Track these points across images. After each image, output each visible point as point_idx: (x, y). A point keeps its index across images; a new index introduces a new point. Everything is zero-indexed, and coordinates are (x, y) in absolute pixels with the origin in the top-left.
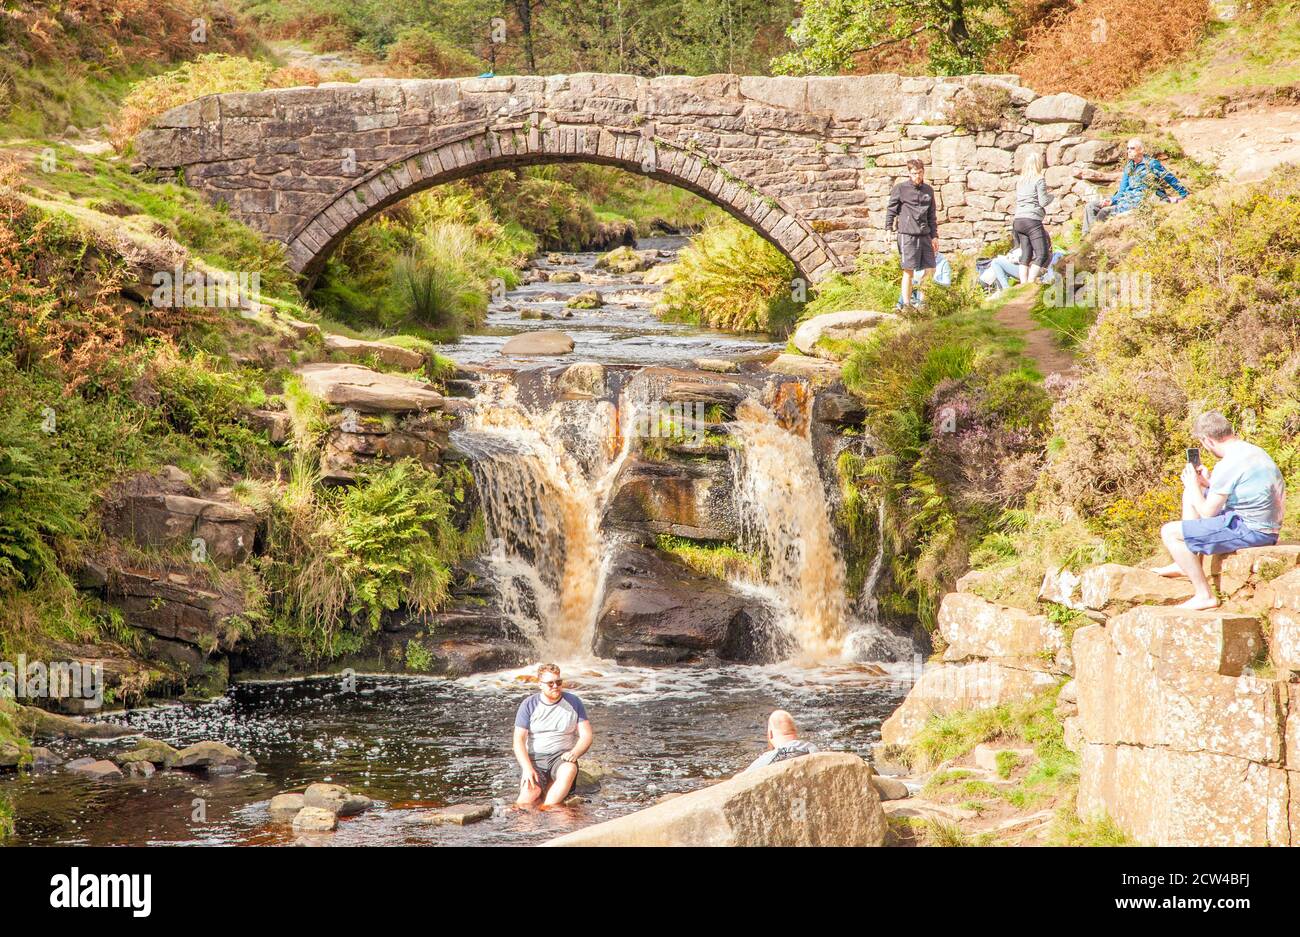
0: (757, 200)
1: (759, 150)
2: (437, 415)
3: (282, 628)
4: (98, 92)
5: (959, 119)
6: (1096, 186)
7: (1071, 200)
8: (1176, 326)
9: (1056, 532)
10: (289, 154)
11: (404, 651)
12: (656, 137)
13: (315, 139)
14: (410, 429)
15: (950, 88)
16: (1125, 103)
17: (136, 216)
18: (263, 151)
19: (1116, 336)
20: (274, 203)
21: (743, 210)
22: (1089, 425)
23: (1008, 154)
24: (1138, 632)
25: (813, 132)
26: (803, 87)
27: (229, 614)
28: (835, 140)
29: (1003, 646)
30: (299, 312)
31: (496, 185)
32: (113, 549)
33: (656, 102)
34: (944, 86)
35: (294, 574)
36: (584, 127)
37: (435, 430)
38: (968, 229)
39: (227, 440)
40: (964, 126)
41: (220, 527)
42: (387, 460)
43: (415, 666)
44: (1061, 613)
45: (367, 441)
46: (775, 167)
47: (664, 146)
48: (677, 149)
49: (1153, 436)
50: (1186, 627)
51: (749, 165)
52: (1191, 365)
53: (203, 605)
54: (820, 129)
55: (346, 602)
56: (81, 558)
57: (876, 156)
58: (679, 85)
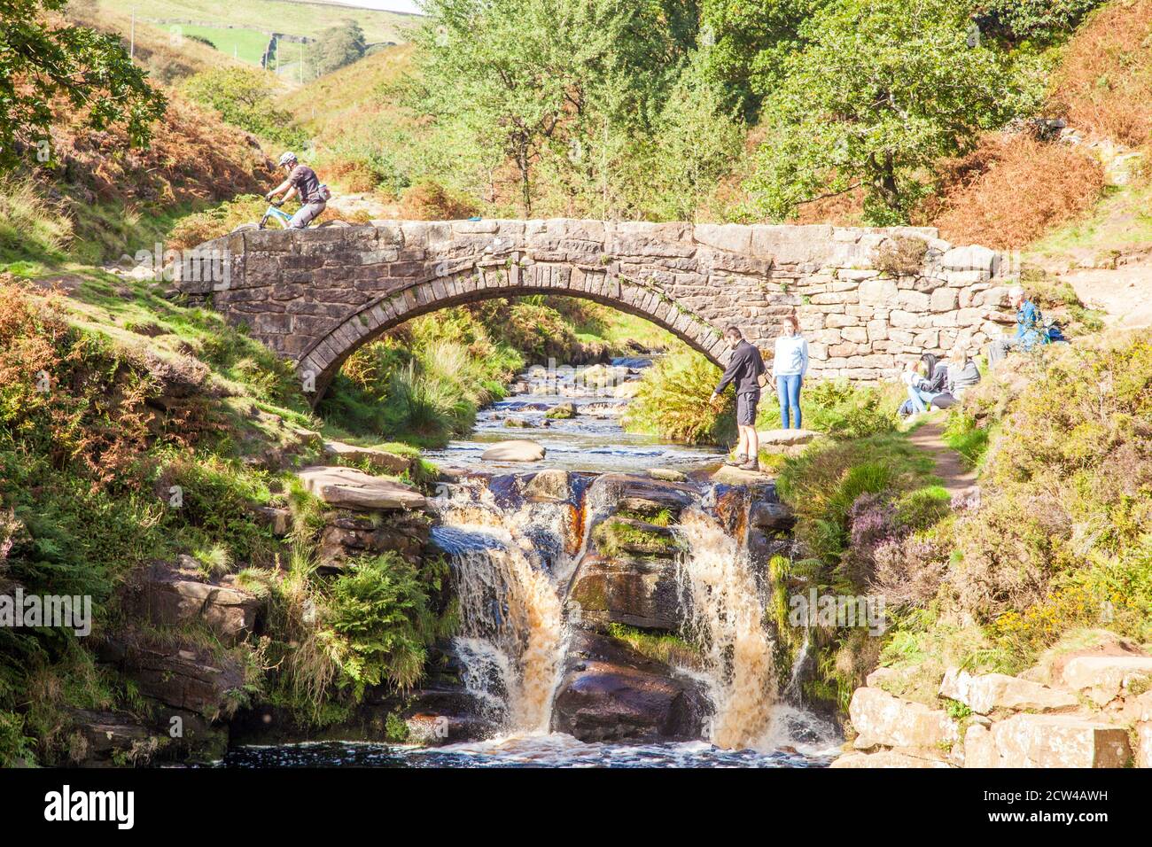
0: (707, 331)
1: (709, 287)
2: (420, 514)
3: (277, 699)
4: (151, 225)
5: (883, 265)
6: (1002, 326)
7: (980, 337)
8: (1063, 457)
9: (956, 635)
10: (302, 283)
11: (384, 722)
12: (620, 275)
13: (325, 270)
14: (395, 525)
15: (876, 238)
16: (1030, 254)
17: (166, 336)
18: (281, 280)
19: (1011, 463)
20: (289, 325)
21: (694, 338)
22: (984, 542)
23: (926, 296)
24: (1019, 737)
25: (756, 273)
26: (749, 234)
27: (230, 687)
28: (776, 280)
29: (906, 737)
30: (305, 421)
31: (491, 310)
32: (132, 628)
33: (621, 244)
34: (871, 236)
35: (290, 651)
36: (558, 265)
37: (417, 527)
38: (890, 360)
39: (236, 533)
40: (888, 271)
41: (225, 610)
42: (375, 553)
43: (393, 735)
44: (958, 709)
45: (357, 536)
46: (723, 303)
47: (626, 282)
48: (639, 285)
49: (1041, 555)
50: (1061, 736)
51: (700, 301)
52: (1076, 490)
53: (208, 679)
54: (763, 270)
55: (335, 678)
56: (103, 636)
57: (811, 295)
58: (641, 230)
